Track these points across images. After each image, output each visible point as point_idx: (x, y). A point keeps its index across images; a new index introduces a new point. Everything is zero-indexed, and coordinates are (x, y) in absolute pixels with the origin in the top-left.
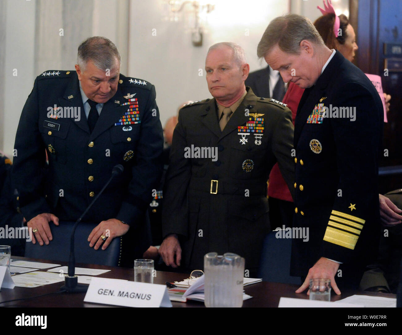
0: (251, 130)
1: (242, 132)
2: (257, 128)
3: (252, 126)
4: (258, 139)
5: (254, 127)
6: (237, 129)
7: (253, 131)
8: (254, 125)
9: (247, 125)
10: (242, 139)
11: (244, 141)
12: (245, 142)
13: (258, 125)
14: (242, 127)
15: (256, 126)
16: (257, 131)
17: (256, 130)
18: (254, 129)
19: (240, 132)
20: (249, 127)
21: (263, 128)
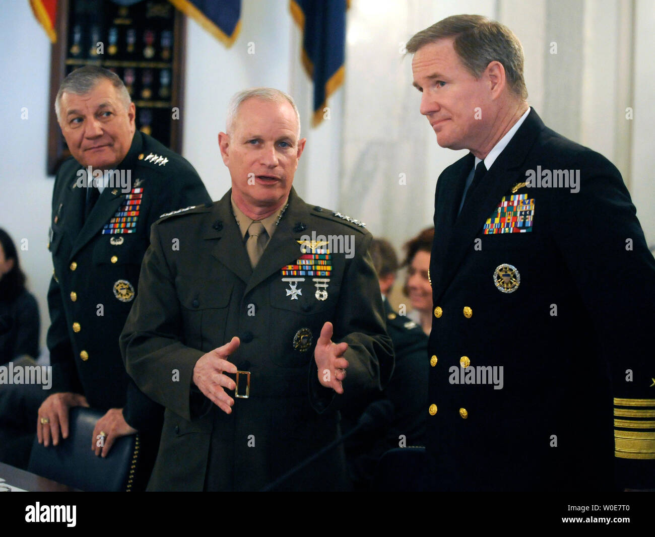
0: (307, 271)
1: (290, 276)
2: (318, 268)
3: (307, 263)
4: (322, 289)
5: (312, 266)
6: (280, 271)
7: (312, 273)
8: (312, 262)
9: (299, 262)
10: (290, 289)
11: (294, 293)
12: (298, 295)
13: (320, 262)
14: (290, 267)
15: (316, 265)
16: (319, 273)
17: (316, 271)
18: (312, 270)
19: (286, 276)
20: (302, 265)
21: (329, 268)
